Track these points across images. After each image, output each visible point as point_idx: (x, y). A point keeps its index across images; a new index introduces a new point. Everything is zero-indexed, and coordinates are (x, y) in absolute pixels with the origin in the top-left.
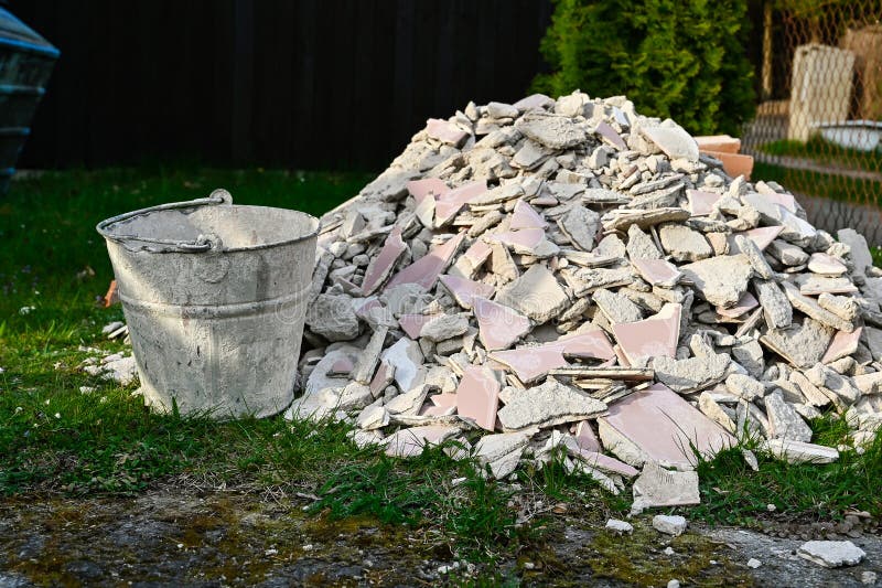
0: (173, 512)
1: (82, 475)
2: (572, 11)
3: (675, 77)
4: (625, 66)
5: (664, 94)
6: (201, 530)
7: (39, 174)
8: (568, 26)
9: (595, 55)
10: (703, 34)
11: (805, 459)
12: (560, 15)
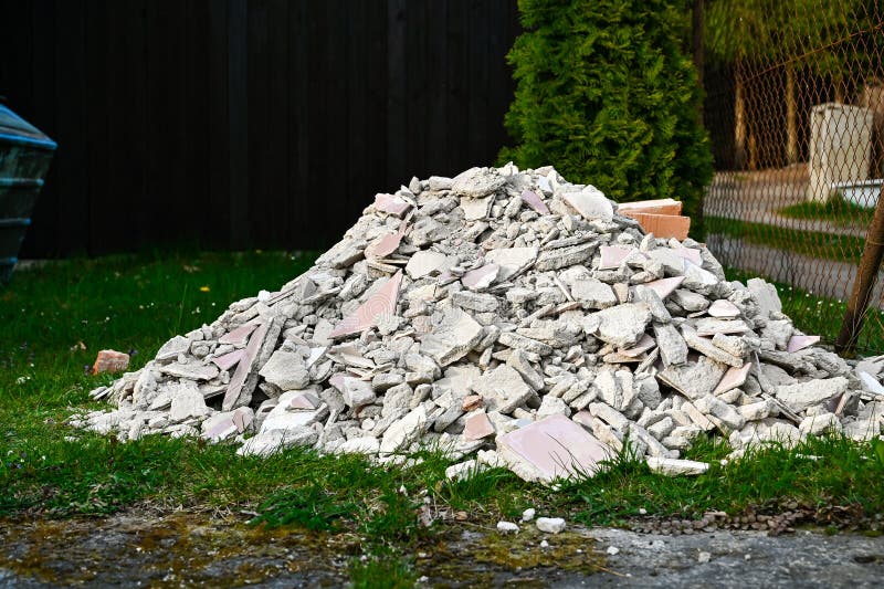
0: (135, 527)
1: (61, 502)
2: (532, 86)
3: (630, 146)
4: (581, 137)
5: (620, 163)
6: (158, 538)
7: (43, 263)
8: (529, 100)
9: (554, 128)
10: (655, 104)
11: (680, 472)
12: (521, 90)
